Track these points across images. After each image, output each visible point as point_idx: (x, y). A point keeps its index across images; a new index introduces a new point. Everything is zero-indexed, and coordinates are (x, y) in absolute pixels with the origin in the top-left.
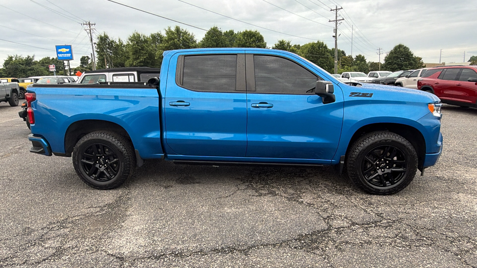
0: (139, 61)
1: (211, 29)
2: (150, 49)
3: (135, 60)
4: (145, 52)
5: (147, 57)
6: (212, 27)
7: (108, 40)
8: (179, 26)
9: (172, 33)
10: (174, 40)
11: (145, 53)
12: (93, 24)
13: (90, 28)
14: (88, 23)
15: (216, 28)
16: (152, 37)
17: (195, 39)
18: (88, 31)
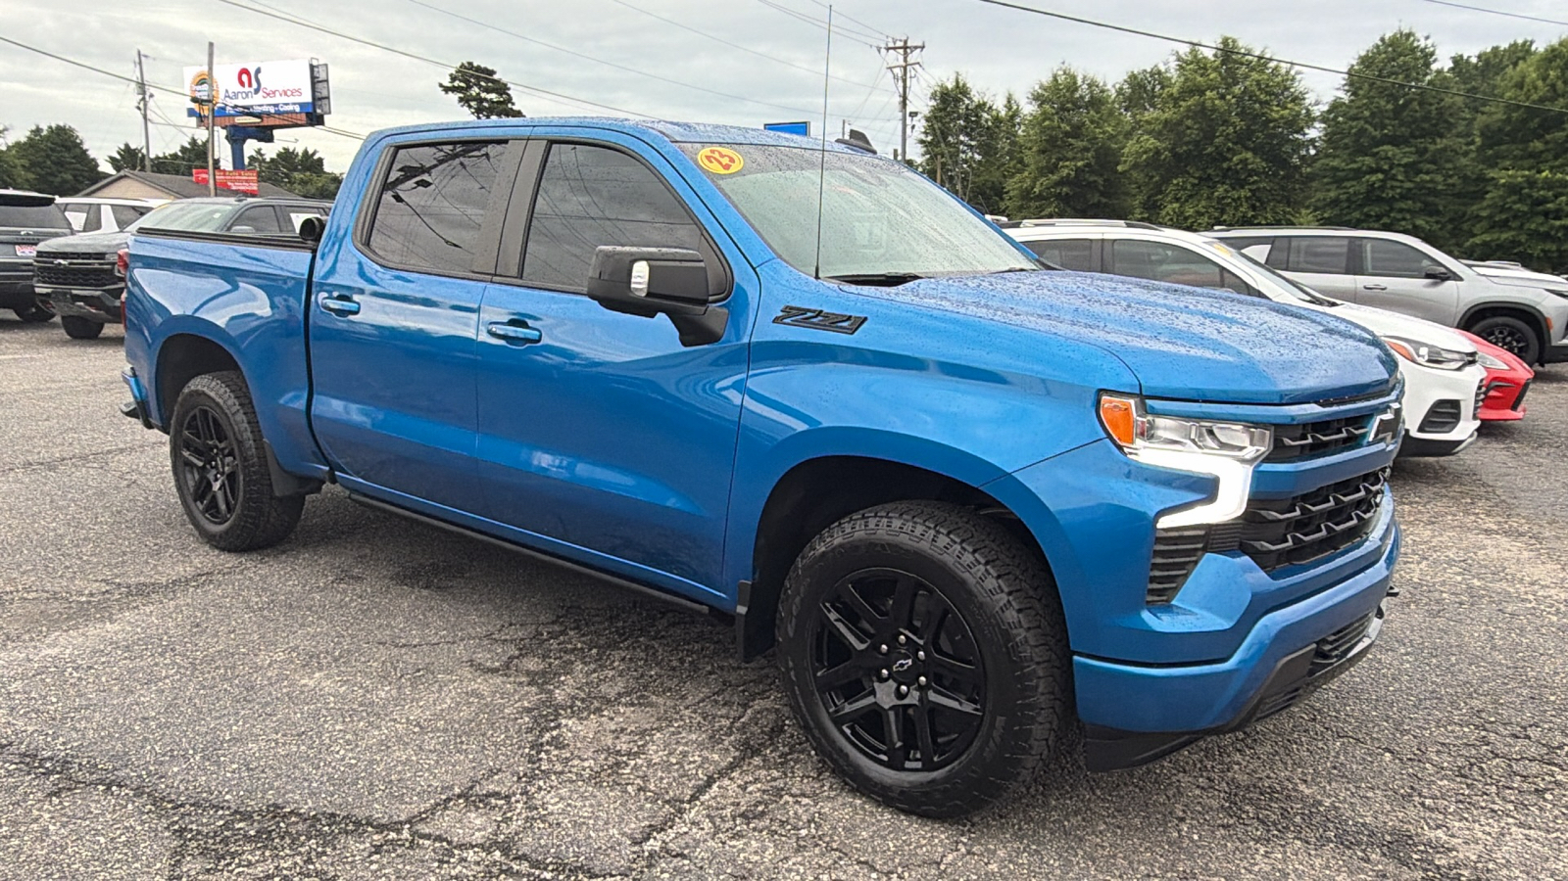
0: (1055, 177)
1: (1382, 40)
2: (1104, 133)
3: (1042, 176)
4: (1085, 143)
5: (1088, 165)
6: (1388, 35)
7: (967, 102)
8: (1235, 37)
9: (1201, 65)
10: (1202, 93)
11: (1087, 150)
12: (916, 48)
13: (905, 60)
14: (901, 44)
15: (1409, 35)
16: (1132, 86)
17: (1299, 86)
18: (899, 72)
